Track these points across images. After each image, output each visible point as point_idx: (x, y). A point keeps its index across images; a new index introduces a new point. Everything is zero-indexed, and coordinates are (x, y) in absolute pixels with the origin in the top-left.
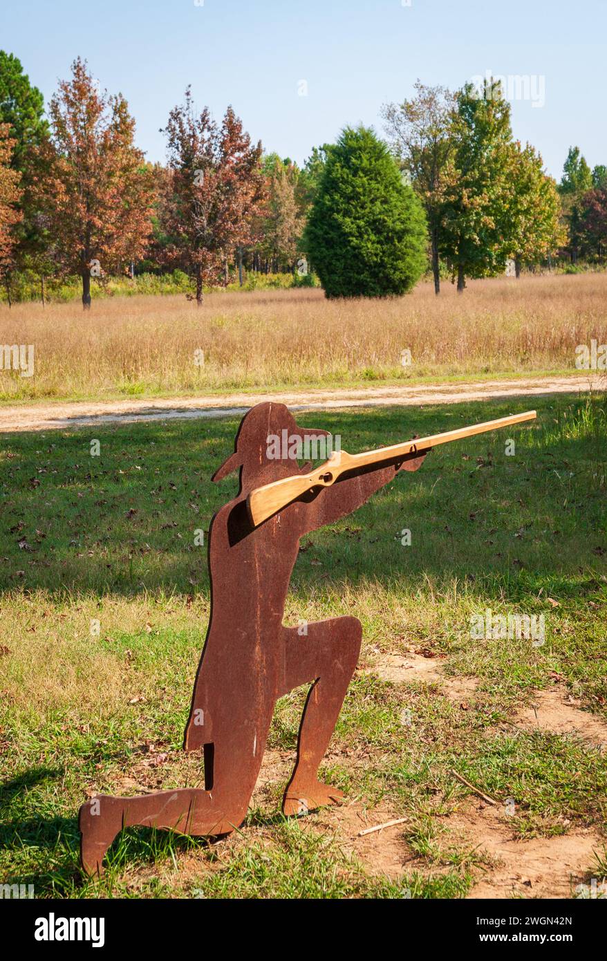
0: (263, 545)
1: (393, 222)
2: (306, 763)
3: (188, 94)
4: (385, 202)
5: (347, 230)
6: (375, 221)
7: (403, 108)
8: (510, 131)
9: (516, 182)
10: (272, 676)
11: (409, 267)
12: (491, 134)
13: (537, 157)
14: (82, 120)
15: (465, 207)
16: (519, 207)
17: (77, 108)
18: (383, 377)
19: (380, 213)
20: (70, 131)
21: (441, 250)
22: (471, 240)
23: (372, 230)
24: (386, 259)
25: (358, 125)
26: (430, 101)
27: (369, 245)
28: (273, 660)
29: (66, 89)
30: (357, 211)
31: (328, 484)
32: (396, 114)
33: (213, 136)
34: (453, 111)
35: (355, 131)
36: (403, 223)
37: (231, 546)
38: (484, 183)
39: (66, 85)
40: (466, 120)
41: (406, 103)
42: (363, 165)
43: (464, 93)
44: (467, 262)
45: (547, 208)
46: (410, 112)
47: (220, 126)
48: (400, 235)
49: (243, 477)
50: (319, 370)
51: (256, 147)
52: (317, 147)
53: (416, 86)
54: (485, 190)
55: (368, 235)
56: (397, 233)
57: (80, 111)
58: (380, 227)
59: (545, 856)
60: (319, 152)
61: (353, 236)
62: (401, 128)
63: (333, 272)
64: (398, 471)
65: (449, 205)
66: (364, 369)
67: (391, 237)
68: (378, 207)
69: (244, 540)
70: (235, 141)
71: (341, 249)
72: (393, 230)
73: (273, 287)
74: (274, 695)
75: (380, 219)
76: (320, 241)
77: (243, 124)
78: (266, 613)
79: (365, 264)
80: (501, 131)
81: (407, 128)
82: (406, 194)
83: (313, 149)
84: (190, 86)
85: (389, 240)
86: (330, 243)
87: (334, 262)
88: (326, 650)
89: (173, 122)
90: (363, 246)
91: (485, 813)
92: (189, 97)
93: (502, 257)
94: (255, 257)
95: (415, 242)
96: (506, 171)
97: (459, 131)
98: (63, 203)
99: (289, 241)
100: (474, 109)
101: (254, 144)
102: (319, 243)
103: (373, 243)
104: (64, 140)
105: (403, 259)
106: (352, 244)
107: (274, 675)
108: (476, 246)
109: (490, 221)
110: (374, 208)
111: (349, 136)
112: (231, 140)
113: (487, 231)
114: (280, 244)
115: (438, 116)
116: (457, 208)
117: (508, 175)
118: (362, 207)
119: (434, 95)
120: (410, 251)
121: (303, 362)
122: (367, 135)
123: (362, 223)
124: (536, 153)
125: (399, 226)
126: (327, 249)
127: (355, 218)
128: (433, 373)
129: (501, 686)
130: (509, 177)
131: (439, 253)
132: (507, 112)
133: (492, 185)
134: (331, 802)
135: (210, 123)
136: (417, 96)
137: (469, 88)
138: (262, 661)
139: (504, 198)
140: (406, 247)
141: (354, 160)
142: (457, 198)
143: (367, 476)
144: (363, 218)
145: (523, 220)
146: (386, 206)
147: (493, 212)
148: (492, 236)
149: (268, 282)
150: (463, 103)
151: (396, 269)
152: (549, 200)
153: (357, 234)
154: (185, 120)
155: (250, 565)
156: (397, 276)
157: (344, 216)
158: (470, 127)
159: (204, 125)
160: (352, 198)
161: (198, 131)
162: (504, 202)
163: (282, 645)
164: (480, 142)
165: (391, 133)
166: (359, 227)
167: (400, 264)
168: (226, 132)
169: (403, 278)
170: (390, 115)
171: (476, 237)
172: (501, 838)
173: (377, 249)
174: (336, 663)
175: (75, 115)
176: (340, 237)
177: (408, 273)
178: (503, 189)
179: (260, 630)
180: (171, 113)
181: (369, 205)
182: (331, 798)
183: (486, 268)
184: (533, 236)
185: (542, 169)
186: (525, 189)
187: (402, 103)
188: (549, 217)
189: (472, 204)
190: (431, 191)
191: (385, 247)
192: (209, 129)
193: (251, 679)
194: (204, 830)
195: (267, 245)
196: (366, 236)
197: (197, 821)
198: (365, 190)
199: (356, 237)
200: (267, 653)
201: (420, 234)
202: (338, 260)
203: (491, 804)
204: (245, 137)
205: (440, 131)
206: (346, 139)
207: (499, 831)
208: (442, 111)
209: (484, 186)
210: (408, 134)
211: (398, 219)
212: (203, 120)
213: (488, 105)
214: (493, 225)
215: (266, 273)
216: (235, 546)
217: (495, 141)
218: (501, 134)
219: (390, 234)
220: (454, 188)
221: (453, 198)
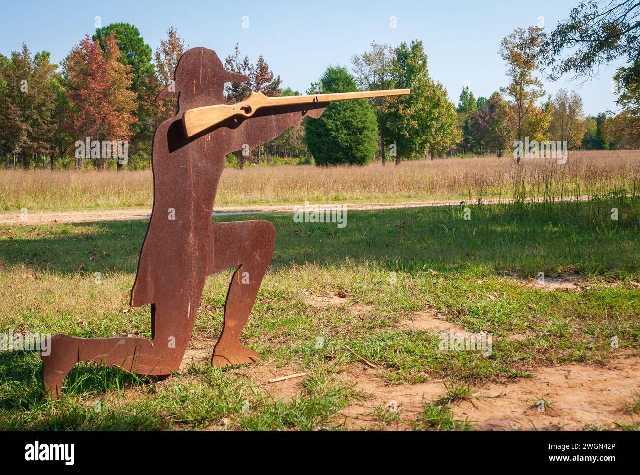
0: (197, 156)
1: (357, 123)
2: (230, 328)
3: (237, 48)
4: (352, 111)
5: (330, 127)
6: (346, 122)
7: (363, 57)
8: (427, 71)
9: (431, 101)
10: (204, 258)
11: (366, 149)
12: (416, 73)
13: (443, 90)
14: (174, 63)
15: (400, 116)
16: (432, 116)
17: (171, 56)
18: (345, 199)
19: (349, 117)
20: (167, 70)
21: (386, 141)
22: (404, 135)
23: (344, 127)
24: (352, 144)
25: (337, 65)
26: (380, 54)
27: (343, 136)
28: (204, 246)
29: (164, 45)
30: (335, 116)
31: (248, 115)
32: (360, 60)
33: (251, 73)
34: (394, 59)
35: (335, 69)
36: (363, 123)
37: (170, 153)
38: (412, 101)
39: (164, 42)
40: (401, 65)
41: (366, 54)
42: (340, 88)
43: (400, 48)
44: (401, 148)
45: (450, 120)
46: (368, 59)
47: (255, 67)
48: (362, 130)
49: (180, 101)
50: (306, 194)
51: (277, 80)
52: (314, 83)
53: (372, 44)
54: (412, 105)
55: (342, 130)
56: (359, 129)
57: (172, 58)
58: (349, 125)
59: (408, 393)
60: (315, 85)
61: (333, 130)
62: (363, 69)
63: (321, 152)
64: (304, 116)
65: (391, 114)
66: (334, 195)
67: (356, 132)
68: (348, 113)
69: (181, 149)
70: (264, 76)
71: (325, 138)
72: (357, 127)
73: (287, 165)
74: (205, 272)
75: (349, 121)
76: (314, 133)
77: (269, 66)
78: (198, 209)
79: (340, 147)
80: (422, 71)
81: (366, 69)
82: (365, 106)
83: (311, 84)
84: (238, 44)
85: (354, 133)
86: (319, 135)
87: (321, 146)
88: (247, 243)
89: (228, 65)
90: (339, 137)
91: (367, 372)
92: (237, 50)
93: (422, 145)
94: (277, 148)
95: (370, 135)
96: (425, 94)
97: (397, 71)
98: (162, 112)
99: (297, 139)
100: (406, 58)
101: (275, 77)
102: (313, 135)
103: (345, 135)
104: (163, 75)
105: (363, 145)
106: (332, 135)
107: (205, 257)
108: (407, 139)
109: (415, 124)
110: (346, 114)
111: (331, 72)
112: (262, 76)
113: (413, 130)
114: (291, 140)
115: (385, 62)
116: (396, 116)
117: (426, 97)
118: (339, 114)
119: (383, 50)
120: (367, 140)
121: (296, 191)
122: (342, 71)
123: (338, 123)
124: (443, 88)
125: (360, 125)
126: (317, 138)
127: (335, 120)
128: (376, 197)
129: (390, 308)
130: (427, 98)
131: (385, 143)
132: (425, 60)
133: (417, 103)
134: (250, 361)
135: (249, 65)
136: (372, 50)
137: (403, 46)
138: (195, 245)
139: (424, 110)
140: (364, 137)
141: (334, 86)
142: (396, 110)
143: (280, 116)
144: (339, 120)
145: (435, 124)
146: (353, 113)
147: (417, 119)
148: (416, 133)
149: (284, 162)
150: (399, 55)
151: (358, 150)
152: (451, 115)
153: (335, 129)
154: (234, 64)
155: (186, 170)
156: (359, 154)
157: (328, 119)
158: (403, 69)
159: (246, 66)
160: (333, 108)
161: (242, 70)
162: (424, 113)
163: (212, 235)
164: (409, 77)
165: (357, 72)
166: (336, 125)
167: (361, 147)
168: (258, 71)
169: (363, 156)
170: (356, 61)
171: (406, 133)
172: (376, 385)
173: (347, 138)
174: (255, 255)
175: (169, 61)
176: (325, 131)
177: (365, 153)
178: (423, 105)
179: (194, 221)
180: (227, 60)
181: (342, 112)
182: (250, 358)
183: (412, 152)
184: (441, 134)
185: (447, 97)
186: (436, 105)
187: (363, 54)
188: (450, 125)
189: (404, 114)
190: (380, 106)
191: (352, 137)
192: (249, 69)
193: (186, 257)
194: (147, 370)
195: (284, 141)
196: (341, 131)
197: (141, 363)
198: (340, 103)
199: (335, 131)
200: (199, 240)
201: (373, 130)
202: (324, 145)
203: (372, 367)
204: (270, 74)
205: (386, 71)
206: (329, 73)
207: (376, 382)
208: (387, 59)
209: (412, 103)
210: (367, 72)
211: (360, 121)
212: (245, 63)
213: (414, 56)
214: (417, 126)
215: (283, 158)
216: (174, 153)
217: (418, 77)
218: (422, 73)
219: (355, 130)
220: (393, 104)
221: (393, 110)
